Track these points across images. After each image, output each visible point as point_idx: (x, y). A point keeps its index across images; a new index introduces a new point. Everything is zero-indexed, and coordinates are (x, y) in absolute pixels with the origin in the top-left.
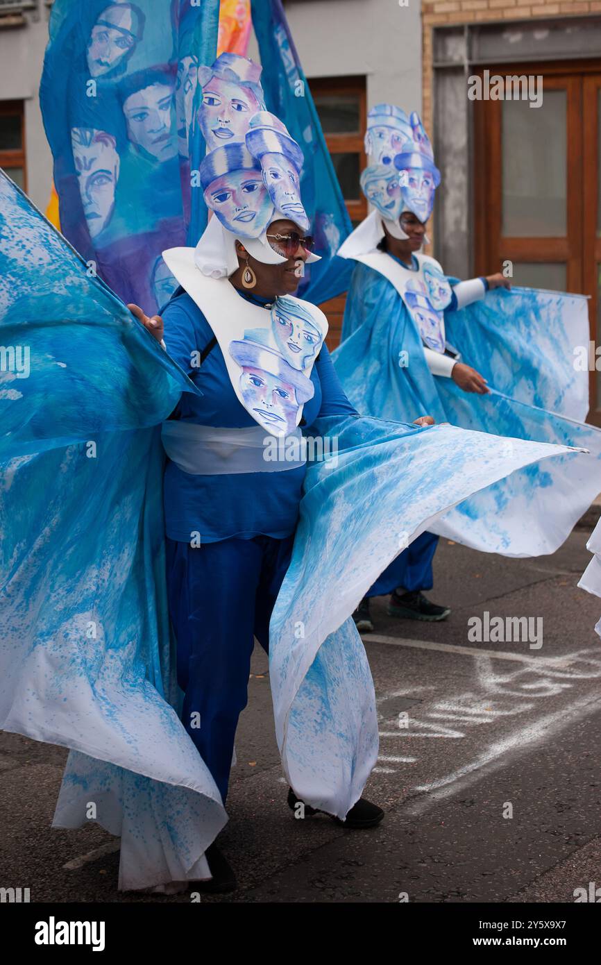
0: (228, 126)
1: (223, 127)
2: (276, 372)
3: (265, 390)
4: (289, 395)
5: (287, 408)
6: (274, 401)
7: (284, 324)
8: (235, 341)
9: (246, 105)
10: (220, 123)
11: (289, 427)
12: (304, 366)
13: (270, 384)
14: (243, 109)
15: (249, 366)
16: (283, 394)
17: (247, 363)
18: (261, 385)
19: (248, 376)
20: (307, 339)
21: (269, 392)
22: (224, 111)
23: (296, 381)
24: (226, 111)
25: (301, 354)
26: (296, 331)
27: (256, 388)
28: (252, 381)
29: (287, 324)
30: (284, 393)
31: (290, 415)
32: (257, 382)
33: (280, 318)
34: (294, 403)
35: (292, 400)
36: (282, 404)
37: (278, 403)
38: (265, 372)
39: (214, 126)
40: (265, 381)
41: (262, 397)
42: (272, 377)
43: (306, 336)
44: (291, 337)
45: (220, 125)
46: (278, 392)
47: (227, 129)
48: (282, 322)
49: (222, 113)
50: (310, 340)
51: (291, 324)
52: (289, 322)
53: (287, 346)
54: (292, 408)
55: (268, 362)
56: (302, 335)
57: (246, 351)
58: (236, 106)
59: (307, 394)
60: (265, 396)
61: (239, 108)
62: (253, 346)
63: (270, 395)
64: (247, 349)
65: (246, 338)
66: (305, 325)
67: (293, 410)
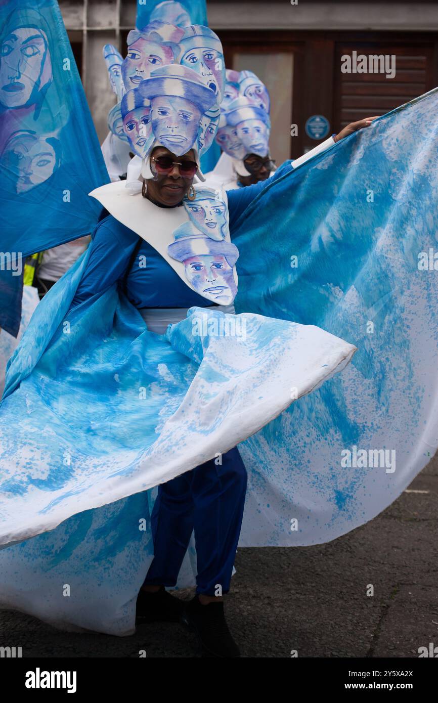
0: (142, 74)
1: (138, 75)
2: (207, 252)
3: (205, 270)
4: (223, 264)
5: (225, 276)
6: (215, 276)
7: (197, 210)
8: (170, 246)
9: (161, 59)
10: (137, 72)
11: (232, 291)
12: (223, 235)
13: (206, 263)
14: (157, 62)
15: (187, 258)
16: (218, 266)
17: (185, 257)
18: (201, 268)
19: (190, 266)
20: (217, 212)
21: (208, 270)
22: (142, 64)
23: (222, 250)
24: (143, 63)
25: (218, 226)
26: (207, 210)
27: (199, 273)
28: (194, 268)
29: (199, 210)
30: (219, 264)
31: (229, 280)
32: (197, 267)
33: (193, 208)
34: (229, 268)
35: (226, 266)
36: (220, 274)
37: (218, 275)
38: (200, 256)
39: (131, 74)
40: (203, 264)
41: (206, 278)
42: (206, 257)
43: (215, 210)
44: (206, 218)
45: (136, 74)
46: (214, 267)
47: (140, 77)
48: (195, 209)
49: (140, 65)
50: (219, 212)
51: (202, 208)
52: (200, 207)
53: (206, 226)
54: (228, 273)
55: (199, 247)
56: (213, 212)
57: (181, 247)
58: (151, 60)
59: (234, 256)
60: (207, 276)
61: (154, 61)
62: (184, 240)
63: (210, 272)
64: (180, 246)
65: (176, 238)
66: (210, 202)
67: (230, 275)
